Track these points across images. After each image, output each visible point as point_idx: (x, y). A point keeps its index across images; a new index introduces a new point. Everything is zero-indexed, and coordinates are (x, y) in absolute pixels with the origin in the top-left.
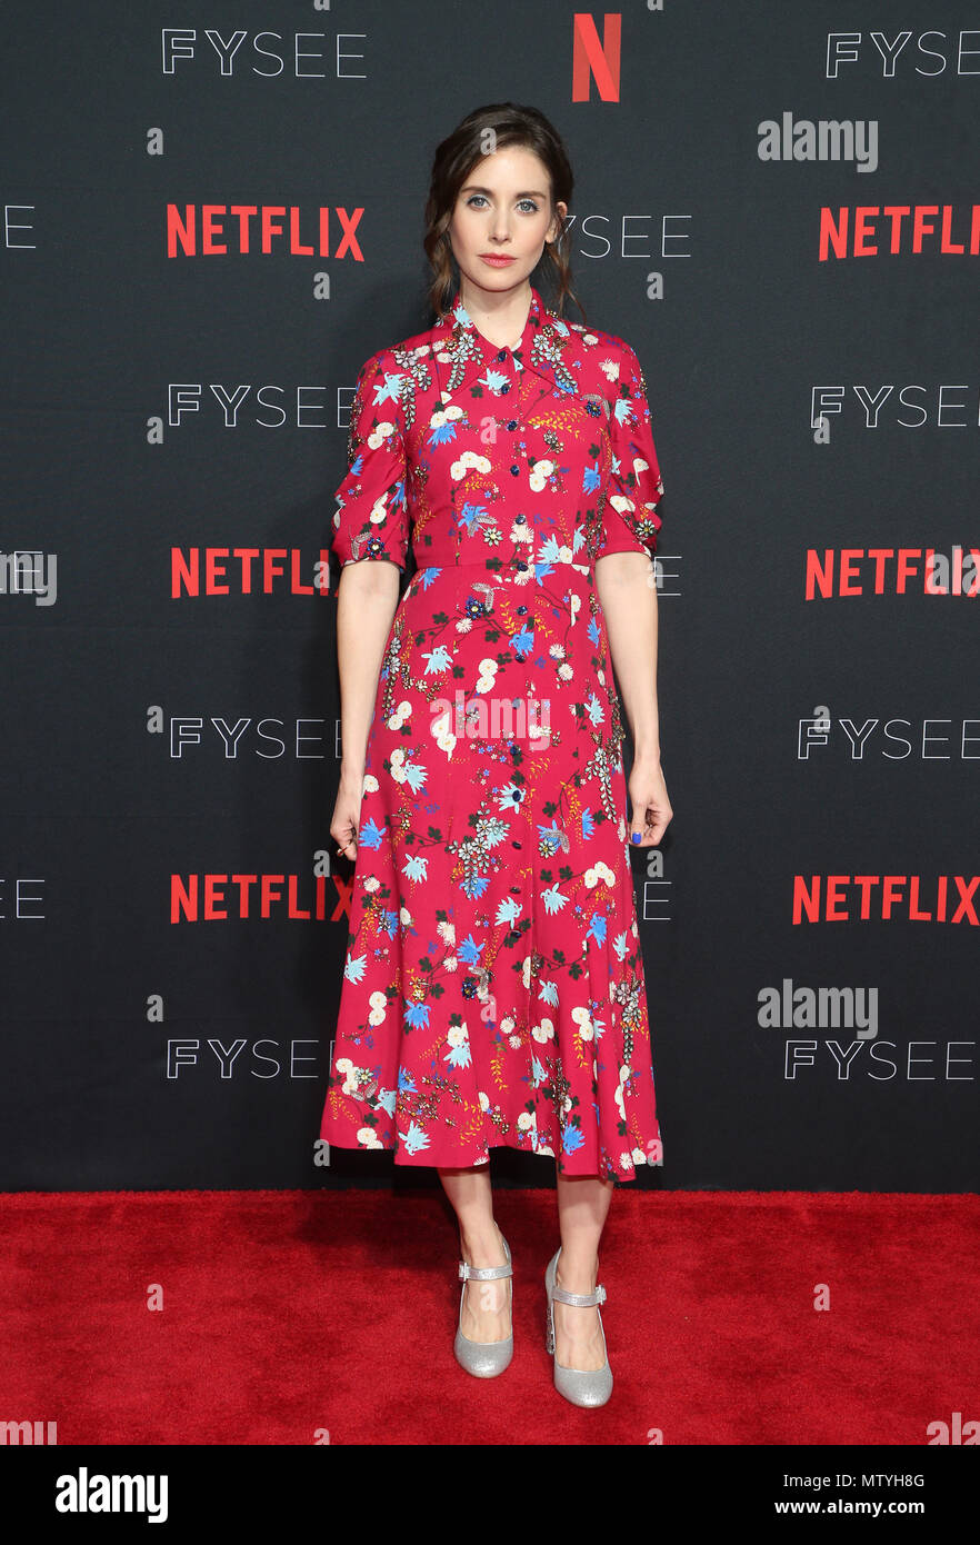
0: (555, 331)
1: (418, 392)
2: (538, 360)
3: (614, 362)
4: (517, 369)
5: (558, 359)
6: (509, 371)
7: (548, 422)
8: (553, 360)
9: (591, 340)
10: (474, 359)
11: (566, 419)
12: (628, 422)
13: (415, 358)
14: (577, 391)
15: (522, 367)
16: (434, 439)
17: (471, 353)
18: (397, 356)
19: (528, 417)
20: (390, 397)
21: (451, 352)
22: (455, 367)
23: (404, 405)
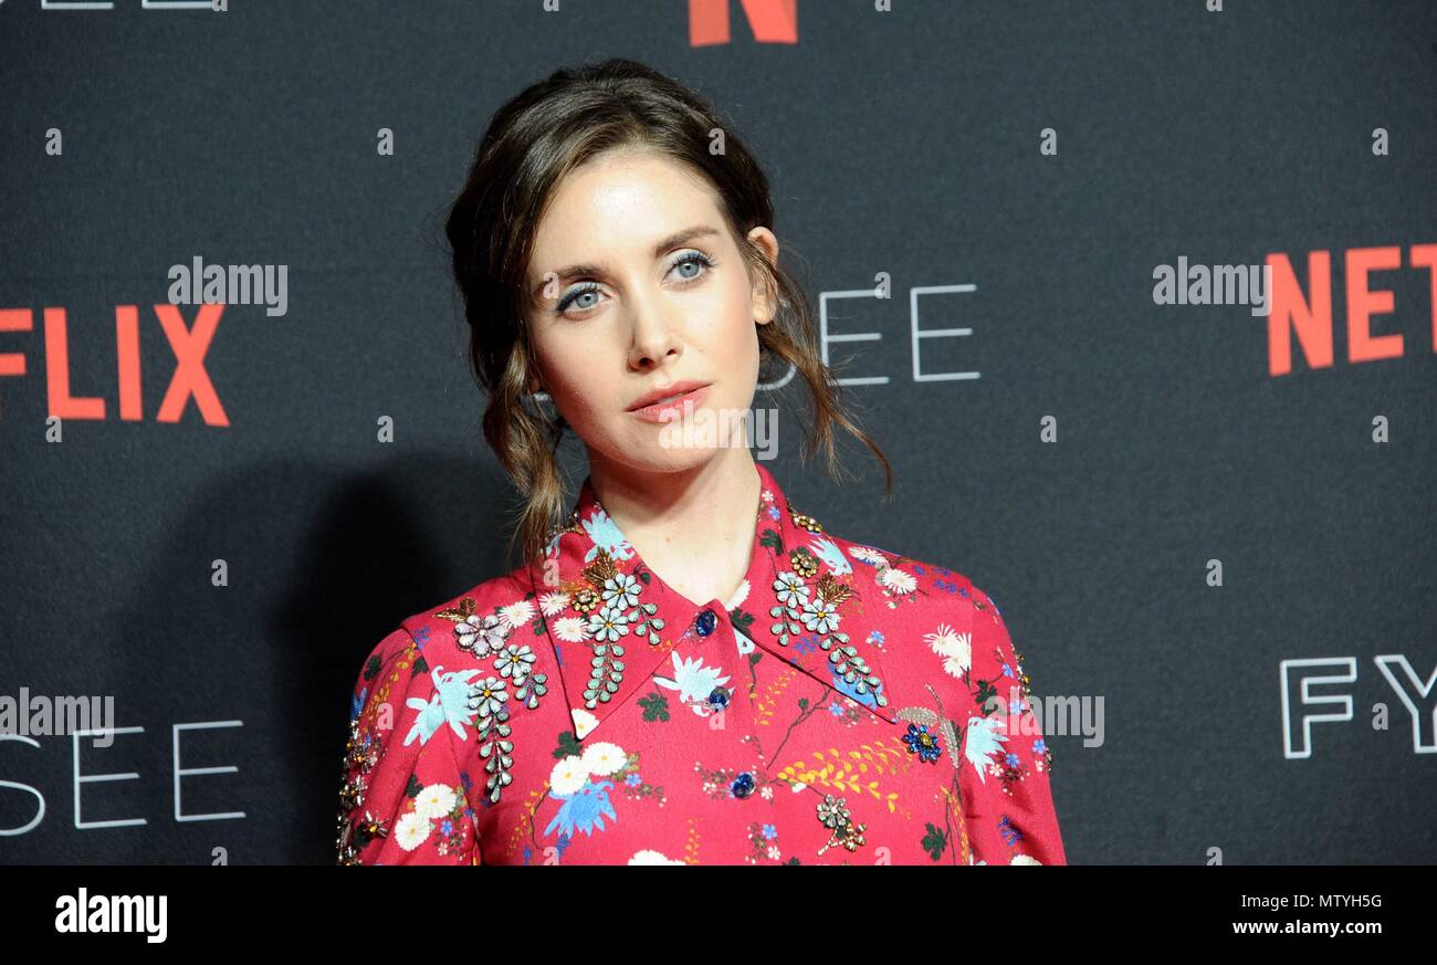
0: (817, 560)
1: (515, 707)
2: (787, 630)
3: (959, 631)
4: (743, 651)
5: (834, 626)
6: (724, 658)
7: (823, 774)
8: (823, 630)
9: (900, 581)
10: (641, 630)
11: (864, 768)
12: (997, 771)
13: (502, 631)
14: (883, 701)
15: (751, 647)
16: (563, 822)
17: (633, 616)
18: (461, 628)
19: (775, 762)
20: (446, 725)
21: (586, 617)
22: (600, 650)
23: (482, 742)
